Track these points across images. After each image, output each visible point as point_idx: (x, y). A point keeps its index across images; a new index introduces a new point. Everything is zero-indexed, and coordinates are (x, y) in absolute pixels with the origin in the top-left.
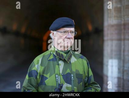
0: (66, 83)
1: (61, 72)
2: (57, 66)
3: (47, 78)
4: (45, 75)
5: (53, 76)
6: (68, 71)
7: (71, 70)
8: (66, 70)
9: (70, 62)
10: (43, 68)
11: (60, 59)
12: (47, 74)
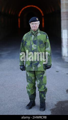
0: (34, 44)
1: (32, 40)
2: (31, 37)
3: (27, 42)
4: (26, 41)
5: (29, 41)
6: (36, 39)
7: (37, 39)
8: (35, 39)
9: (37, 35)
10: (26, 38)
11: (32, 35)
12: (27, 41)
